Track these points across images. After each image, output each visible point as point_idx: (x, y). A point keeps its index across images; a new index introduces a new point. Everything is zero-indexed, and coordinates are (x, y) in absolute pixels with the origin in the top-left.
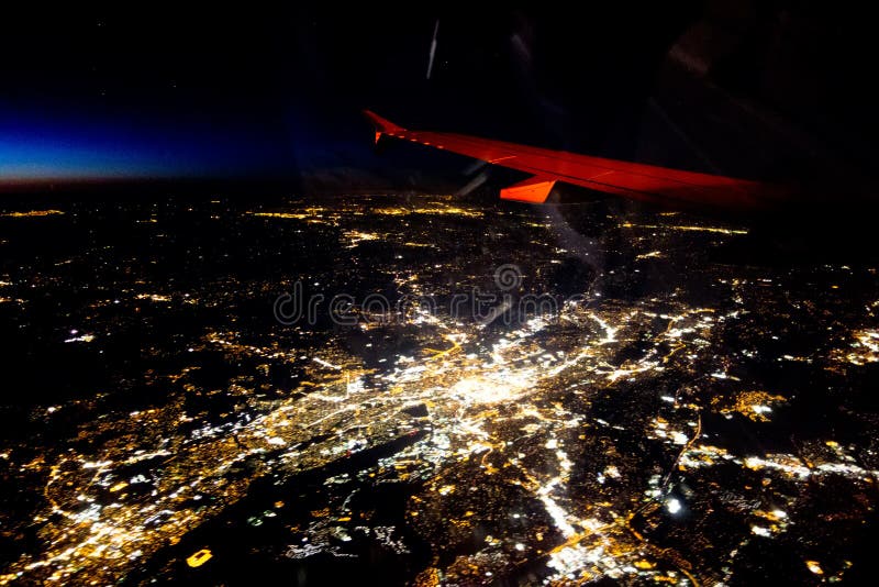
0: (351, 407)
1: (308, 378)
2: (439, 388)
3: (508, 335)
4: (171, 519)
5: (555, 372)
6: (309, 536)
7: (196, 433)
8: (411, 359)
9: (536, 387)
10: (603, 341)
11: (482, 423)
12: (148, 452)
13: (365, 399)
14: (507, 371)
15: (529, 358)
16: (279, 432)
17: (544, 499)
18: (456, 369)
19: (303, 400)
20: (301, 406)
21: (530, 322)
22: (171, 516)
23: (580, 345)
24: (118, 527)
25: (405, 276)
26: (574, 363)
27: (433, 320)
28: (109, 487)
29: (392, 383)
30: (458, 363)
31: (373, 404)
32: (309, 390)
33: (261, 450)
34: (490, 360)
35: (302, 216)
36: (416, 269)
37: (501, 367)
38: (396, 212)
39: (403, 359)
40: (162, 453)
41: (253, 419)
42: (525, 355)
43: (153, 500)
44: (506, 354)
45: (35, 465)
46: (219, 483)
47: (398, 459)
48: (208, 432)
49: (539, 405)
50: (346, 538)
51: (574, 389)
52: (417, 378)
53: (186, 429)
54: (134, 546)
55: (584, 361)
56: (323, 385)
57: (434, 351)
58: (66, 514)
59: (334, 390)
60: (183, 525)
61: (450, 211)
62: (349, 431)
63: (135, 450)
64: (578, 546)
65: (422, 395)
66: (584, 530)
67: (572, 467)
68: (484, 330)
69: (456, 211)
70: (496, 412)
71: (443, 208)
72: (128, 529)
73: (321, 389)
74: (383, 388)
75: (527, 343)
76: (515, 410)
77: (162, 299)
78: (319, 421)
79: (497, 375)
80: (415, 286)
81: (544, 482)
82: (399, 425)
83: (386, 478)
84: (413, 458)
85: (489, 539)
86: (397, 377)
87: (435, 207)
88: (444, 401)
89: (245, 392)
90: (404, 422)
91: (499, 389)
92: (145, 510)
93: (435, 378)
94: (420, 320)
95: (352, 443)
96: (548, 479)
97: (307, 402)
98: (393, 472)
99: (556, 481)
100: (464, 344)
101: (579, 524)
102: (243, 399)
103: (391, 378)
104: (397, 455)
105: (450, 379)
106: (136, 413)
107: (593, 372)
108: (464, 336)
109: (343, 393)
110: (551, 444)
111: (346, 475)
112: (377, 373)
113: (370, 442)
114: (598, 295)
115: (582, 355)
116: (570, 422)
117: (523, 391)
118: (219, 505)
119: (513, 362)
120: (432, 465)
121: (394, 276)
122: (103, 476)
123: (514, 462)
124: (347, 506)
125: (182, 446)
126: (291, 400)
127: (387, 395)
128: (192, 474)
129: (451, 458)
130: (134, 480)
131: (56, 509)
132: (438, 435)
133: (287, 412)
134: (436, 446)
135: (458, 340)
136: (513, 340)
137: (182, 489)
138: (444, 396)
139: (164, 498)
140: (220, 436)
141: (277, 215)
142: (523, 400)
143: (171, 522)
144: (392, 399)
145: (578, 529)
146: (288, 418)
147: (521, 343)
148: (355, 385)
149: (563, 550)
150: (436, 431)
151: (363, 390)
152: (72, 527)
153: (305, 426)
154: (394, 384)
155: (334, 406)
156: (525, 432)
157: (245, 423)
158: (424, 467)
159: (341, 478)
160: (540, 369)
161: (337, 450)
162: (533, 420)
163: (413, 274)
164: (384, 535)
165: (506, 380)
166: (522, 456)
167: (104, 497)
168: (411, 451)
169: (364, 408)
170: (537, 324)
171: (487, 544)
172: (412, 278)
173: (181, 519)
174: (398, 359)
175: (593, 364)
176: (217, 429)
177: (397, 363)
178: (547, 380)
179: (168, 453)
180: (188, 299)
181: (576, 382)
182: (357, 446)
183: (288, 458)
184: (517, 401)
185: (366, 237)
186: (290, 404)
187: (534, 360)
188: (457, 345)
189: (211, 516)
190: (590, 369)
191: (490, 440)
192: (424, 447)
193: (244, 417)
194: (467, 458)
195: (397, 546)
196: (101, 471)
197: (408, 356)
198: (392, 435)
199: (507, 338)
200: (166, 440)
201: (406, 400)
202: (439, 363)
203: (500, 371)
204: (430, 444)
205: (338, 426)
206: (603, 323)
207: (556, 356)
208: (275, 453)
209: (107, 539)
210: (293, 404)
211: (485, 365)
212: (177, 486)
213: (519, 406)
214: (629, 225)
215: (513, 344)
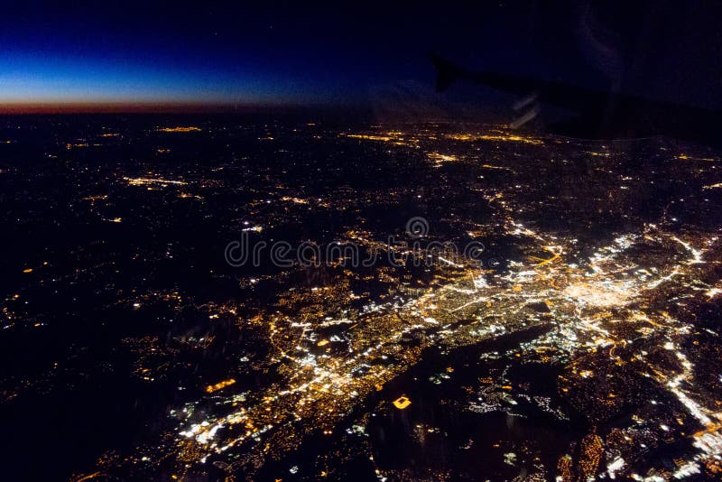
0: (483, 299)
1: (439, 273)
2: (552, 290)
3: (600, 250)
4: (371, 371)
5: (654, 285)
6: (483, 396)
7: (366, 308)
8: (521, 264)
9: (639, 297)
10: (693, 262)
11: (600, 323)
12: (334, 319)
13: (492, 294)
14: (608, 281)
15: (625, 271)
16: (430, 313)
17: (675, 391)
18: (562, 275)
19: (441, 290)
20: (441, 295)
21: (617, 240)
22: (369, 369)
23: (671, 264)
24: (333, 372)
25: (492, 194)
26: (668, 278)
27: (529, 232)
28: (316, 342)
29: (509, 282)
30: (563, 271)
31: (500, 298)
32: (443, 282)
33: (421, 326)
34: (591, 271)
35: (387, 139)
36: (500, 188)
37: (603, 277)
38: (464, 138)
39: (513, 263)
40: (345, 320)
41: (406, 302)
42: (620, 268)
43: (351, 356)
44: (604, 266)
45: (256, 320)
46: (397, 348)
47: (536, 345)
48: (374, 308)
49: (648, 312)
50: (514, 403)
51: (676, 301)
52: (530, 280)
53: (357, 305)
54: (350, 387)
55: (678, 278)
56: (453, 279)
57: (538, 259)
58: (292, 359)
59: (463, 284)
60: (381, 376)
61: (512, 138)
62: (487, 319)
63: (325, 316)
64: (717, 433)
65: (539, 295)
66: (719, 421)
67: (692, 367)
68: (577, 244)
69: (517, 139)
70: (610, 314)
71: (503, 135)
72: (341, 375)
73: (452, 282)
74: (505, 286)
75: (620, 258)
76: (627, 314)
77: (301, 201)
78: (460, 308)
79: (600, 284)
80: (503, 203)
81: (671, 378)
82: (528, 317)
83: (531, 358)
84: (547, 345)
85: (635, 418)
86: (513, 278)
87: (497, 134)
88: (561, 301)
89: (392, 280)
90: (531, 316)
91: (607, 295)
92: (348, 362)
93: (547, 282)
94: (517, 232)
95: (493, 328)
96: (673, 375)
97: (445, 292)
98: (534, 355)
99: (681, 377)
100: (562, 255)
101: (714, 415)
102: (393, 286)
103: (508, 278)
104: (534, 341)
105: (560, 283)
106: (316, 289)
107: (689, 288)
108: (560, 247)
109: (472, 287)
110: (669, 346)
111: (496, 353)
112: (496, 273)
113: (508, 328)
114: (674, 219)
115: (675, 272)
116: (681, 329)
117: (629, 299)
118: (403, 365)
119: (611, 274)
120: (566, 352)
121: (482, 193)
122: (308, 334)
123: (639, 357)
124: (505, 377)
125: (359, 318)
126: (431, 289)
127: (509, 292)
128: (373, 339)
129: (582, 348)
130: (332, 339)
131: (283, 354)
132: (565, 328)
133: (430, 299)
134: (565, 337)
135: (557, 251)
136: (606, 255)
137: (370, 350)
138: (560, 297)
139: (359, 355)
140: (385, 312)
141: (365, 137)
142: (632, 307)
143: (371, 374)
144: (515, 295)
145: (715, 420)
146: (434, 303)
147: (614, 258)
148: (480, 283)
149: (705, 435)
150: (561, 325)
151: (487, 286)
152: (301, 368)
153: (450, 311)
154: (512, 283)
155: (468, 297)
156: (641, 334)
157: (401, 304)
158: (560, 354)
159: (493, 355)
160: (639, 281)
161: (483, 332)
162: (646, 324)
163: (498, 193)
164: (544, 403)
165: (611, 287)
166: (645, 353)
167: (315, 350)
168: (545, 339)
169: (493, 301)
170: (624, 242)
171: (634, 422)
172: (499, 196)
173: (378, 373)
174: (509, 263)
175: (688, 281)
176: (381, 307)
177: (509, 266)
178: (648, 291)
179: (350, 322)
180: (321, 202)
181: (676, 295)
182: (497, 331)
183: (445, 334)
184: (626, 307)
185: (447, 158)
186: (431, 293)
187: (631, 273)
188: (557, 255)
189: (400, 373)
190: (686, 285)
191: (611, 338)
192: (555, 337)
193: (398, 299)
194: (595, 350)
195: (557, 413)
196: (305, 330)
197: (517, 261)
198: (524, 324)
199: (600, 253)
200: (345, 312)
201: (527, 298)
202: (545, 268)
203: (603, 280)
204: (559, 335)
205: (477, 313)
206: (686, 245)
207: (650, 271)
208: (433, 330)
209: (329, 380)
210: (433, 292)
211: (587, 274)
212: (366, 348)
213: (629, 311)
214: (685, 158)
215: (607, 258)
